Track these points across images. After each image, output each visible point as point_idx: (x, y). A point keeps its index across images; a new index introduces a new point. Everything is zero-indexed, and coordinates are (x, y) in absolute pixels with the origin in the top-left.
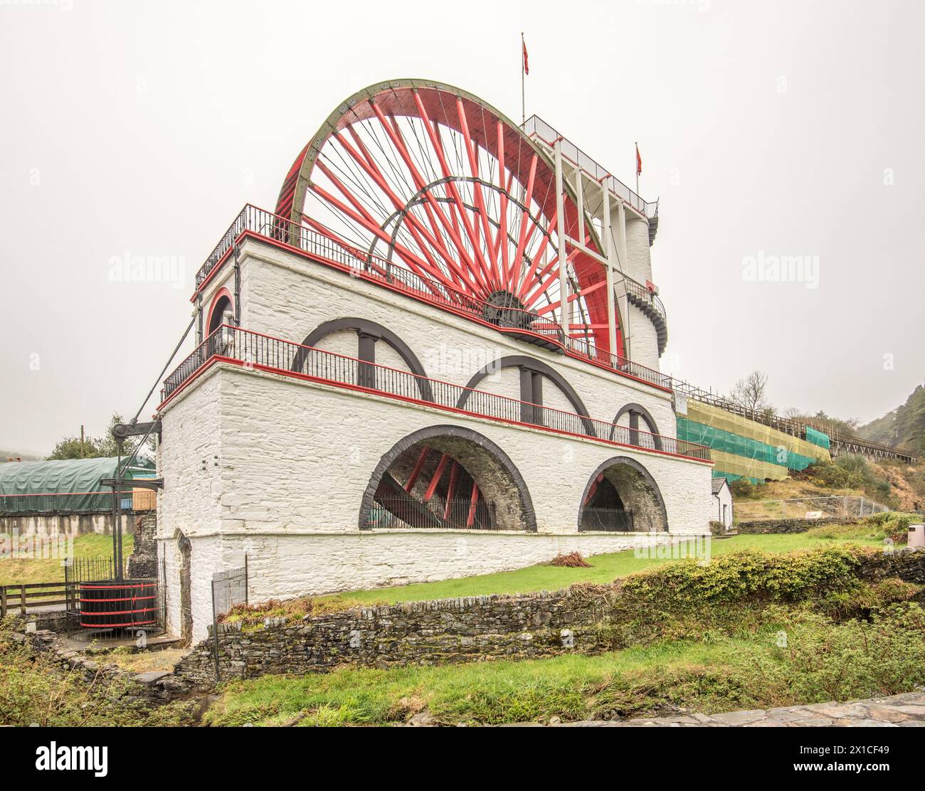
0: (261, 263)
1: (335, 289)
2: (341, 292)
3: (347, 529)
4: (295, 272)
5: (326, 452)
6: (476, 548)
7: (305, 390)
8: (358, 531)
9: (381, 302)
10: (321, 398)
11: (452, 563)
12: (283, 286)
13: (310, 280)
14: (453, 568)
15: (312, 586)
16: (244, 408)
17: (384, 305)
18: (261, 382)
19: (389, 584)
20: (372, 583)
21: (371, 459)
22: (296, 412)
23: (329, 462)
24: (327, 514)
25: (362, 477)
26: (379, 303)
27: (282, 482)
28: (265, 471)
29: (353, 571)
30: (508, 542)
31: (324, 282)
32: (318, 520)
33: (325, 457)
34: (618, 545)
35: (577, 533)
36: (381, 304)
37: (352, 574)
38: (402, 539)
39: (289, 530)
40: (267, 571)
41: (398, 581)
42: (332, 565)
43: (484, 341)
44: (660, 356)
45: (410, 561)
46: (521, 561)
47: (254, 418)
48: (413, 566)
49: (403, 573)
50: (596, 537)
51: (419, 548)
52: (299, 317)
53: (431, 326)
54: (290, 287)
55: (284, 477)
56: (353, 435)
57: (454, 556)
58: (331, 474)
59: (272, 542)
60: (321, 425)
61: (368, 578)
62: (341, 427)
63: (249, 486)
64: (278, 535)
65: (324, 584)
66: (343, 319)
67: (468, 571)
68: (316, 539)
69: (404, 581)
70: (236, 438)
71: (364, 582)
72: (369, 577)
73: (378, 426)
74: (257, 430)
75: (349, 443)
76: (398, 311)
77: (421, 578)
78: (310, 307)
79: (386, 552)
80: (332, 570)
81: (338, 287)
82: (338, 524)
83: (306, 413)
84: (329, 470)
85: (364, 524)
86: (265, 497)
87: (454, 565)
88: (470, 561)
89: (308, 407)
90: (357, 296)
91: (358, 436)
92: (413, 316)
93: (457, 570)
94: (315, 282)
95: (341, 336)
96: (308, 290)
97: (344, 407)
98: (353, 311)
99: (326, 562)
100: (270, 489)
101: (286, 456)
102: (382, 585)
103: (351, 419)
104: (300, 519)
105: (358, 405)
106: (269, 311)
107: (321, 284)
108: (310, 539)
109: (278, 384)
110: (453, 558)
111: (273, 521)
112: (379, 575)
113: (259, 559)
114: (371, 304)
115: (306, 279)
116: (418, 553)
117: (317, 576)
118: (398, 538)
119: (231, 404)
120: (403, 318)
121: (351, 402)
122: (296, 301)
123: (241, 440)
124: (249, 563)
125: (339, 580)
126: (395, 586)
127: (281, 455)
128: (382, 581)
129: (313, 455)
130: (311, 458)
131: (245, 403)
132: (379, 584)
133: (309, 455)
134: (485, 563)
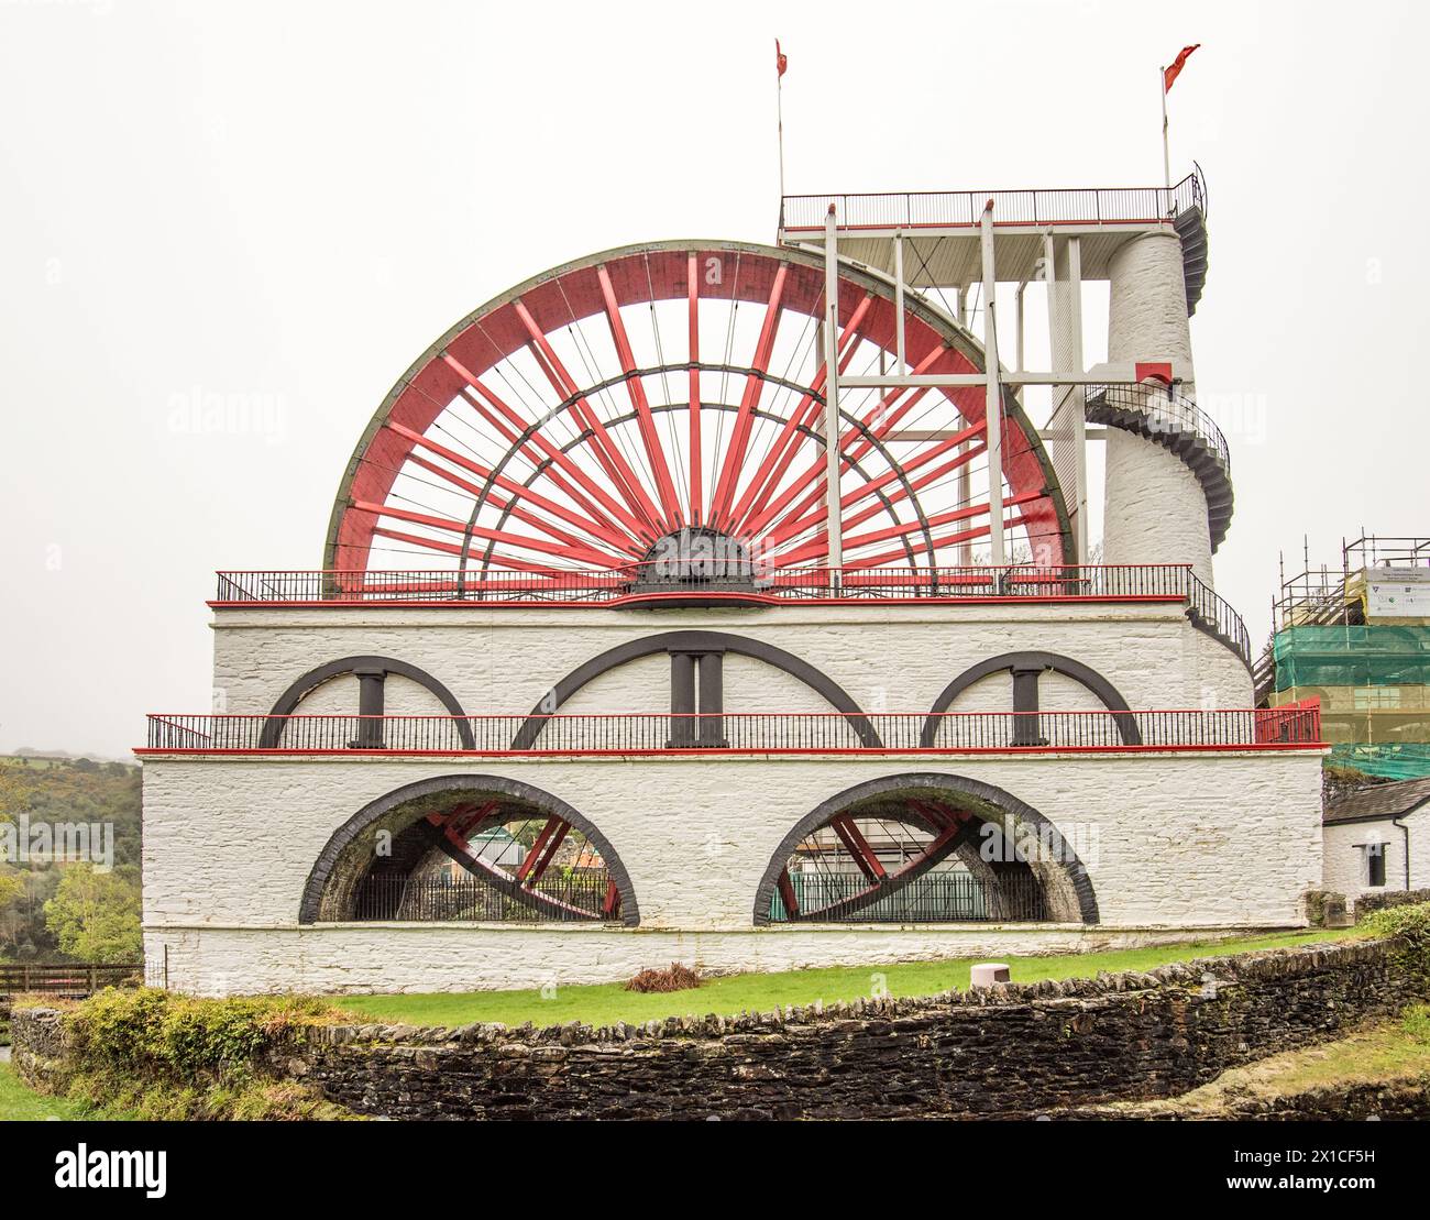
0: (227, 631)
1: (318, 631)
2: (325, 632)
3: (281, 923)
4: (267, 628)
5: (256, 834)
6: (494, 950)
7: (233, 766)
8: (296, 925)
9: (383, 627)
10: (251, 772)
11: (448, 971)
12: (251, 649)
13: (285, 631)
14: (451, 978)
15: (238, 987)
16: (167, 797)
17: (389, 631)
18: (182, 766)
19: (341, 992)
20: (315, 990)
21: (319, 836)
22: (222, 792)
23: (260, 845)
24: (257, 905)
25: (305, 859)
26: (383, 630)
27: (205, 871)
28: (186, 860)
29: (291, 973)
30: (567, 943)
31: (304, 628)
32: (247, 913)
33: (256, 839)
34: (889, 950)
35: (755, 929)
36: (386, 630)
37: (289, 976)
38: (362, 936)
39: (211, 924)
40: (188, 966)
41: (355, 990)
42: (263, 964)
43: (575, 631)
44: (1214, 550)
45: (374, 965)
46: (596, 973)
47: (175, 806)
48: (381, 972)
49: (363, 980)
50: (809, 936)
51: (390, 948)
52: (270, 677)
53: (470, 636)
54: (262, 646)
55: (206, 865)
56: (295, 809)
57: (452, 960)
58: (264, 859)
59: (193, 936)
60: (252, 802)
61: (312, 983)
62: (279, 801)
63: (169, 877)
64: (199, 929)
65: (253, 985)
66: (329, 664)
67: (479, 983)
68: (243, 933)
69: (365, 990)
70: (156, 829)
71: (306, 987)
72: (314, 981)
73: (331, 794)
74: (179, 818)
75: (288, 820)
76: (414, 631)
77: (393, 988)
78: (285, 662)
79: (339, 952)
80: (263, 969)
81: (323, 627)
82: (271, 917)
83: (234, 791)
84: (261, 853)
85: (308, 915)
86: (186, 888)
87: (453, 973)
88: (484, 969)
89: (236, 784)
90: (348, 631)
91: (300, 810)
92: (437, 631)
93: (457, 981)
94: (291, 631)
95: (335, 685)
96: (284, 644)
97: (282, 778)
98: (343, 650)
99: (256, 960)
100: (191, 880)
101: (208, 842)
102: (332, 992)
103: (292, 790)
104: (225, 911)
105: (305, 771)
106: (237, 681)
107: (301, 631)
108: (236, 933)
109: (201, 765)
110: (450, 964)
111: (194, 914)
112: (327, 980)
113: (180, 953)
114: (373, 634)
115: (277, 631)
116: (389, 955)
117: (244, 975)
118: (356, 935)
119: (153, 795)
120: (421, 638)
121: (292, 770)
122: (267, 661)
123: (162, 830)
124: (169, 956)
125: (273, 983)
126: (350, 995)
127: (203, 841)
128: (331, 988)
129: (242, 838)
130: (238, 842)
131: (167, 791)
132: (327, 991)
133: (236, 839)
134: (513, 973)
